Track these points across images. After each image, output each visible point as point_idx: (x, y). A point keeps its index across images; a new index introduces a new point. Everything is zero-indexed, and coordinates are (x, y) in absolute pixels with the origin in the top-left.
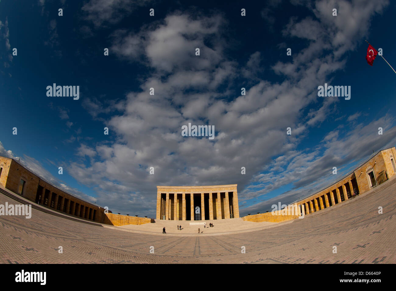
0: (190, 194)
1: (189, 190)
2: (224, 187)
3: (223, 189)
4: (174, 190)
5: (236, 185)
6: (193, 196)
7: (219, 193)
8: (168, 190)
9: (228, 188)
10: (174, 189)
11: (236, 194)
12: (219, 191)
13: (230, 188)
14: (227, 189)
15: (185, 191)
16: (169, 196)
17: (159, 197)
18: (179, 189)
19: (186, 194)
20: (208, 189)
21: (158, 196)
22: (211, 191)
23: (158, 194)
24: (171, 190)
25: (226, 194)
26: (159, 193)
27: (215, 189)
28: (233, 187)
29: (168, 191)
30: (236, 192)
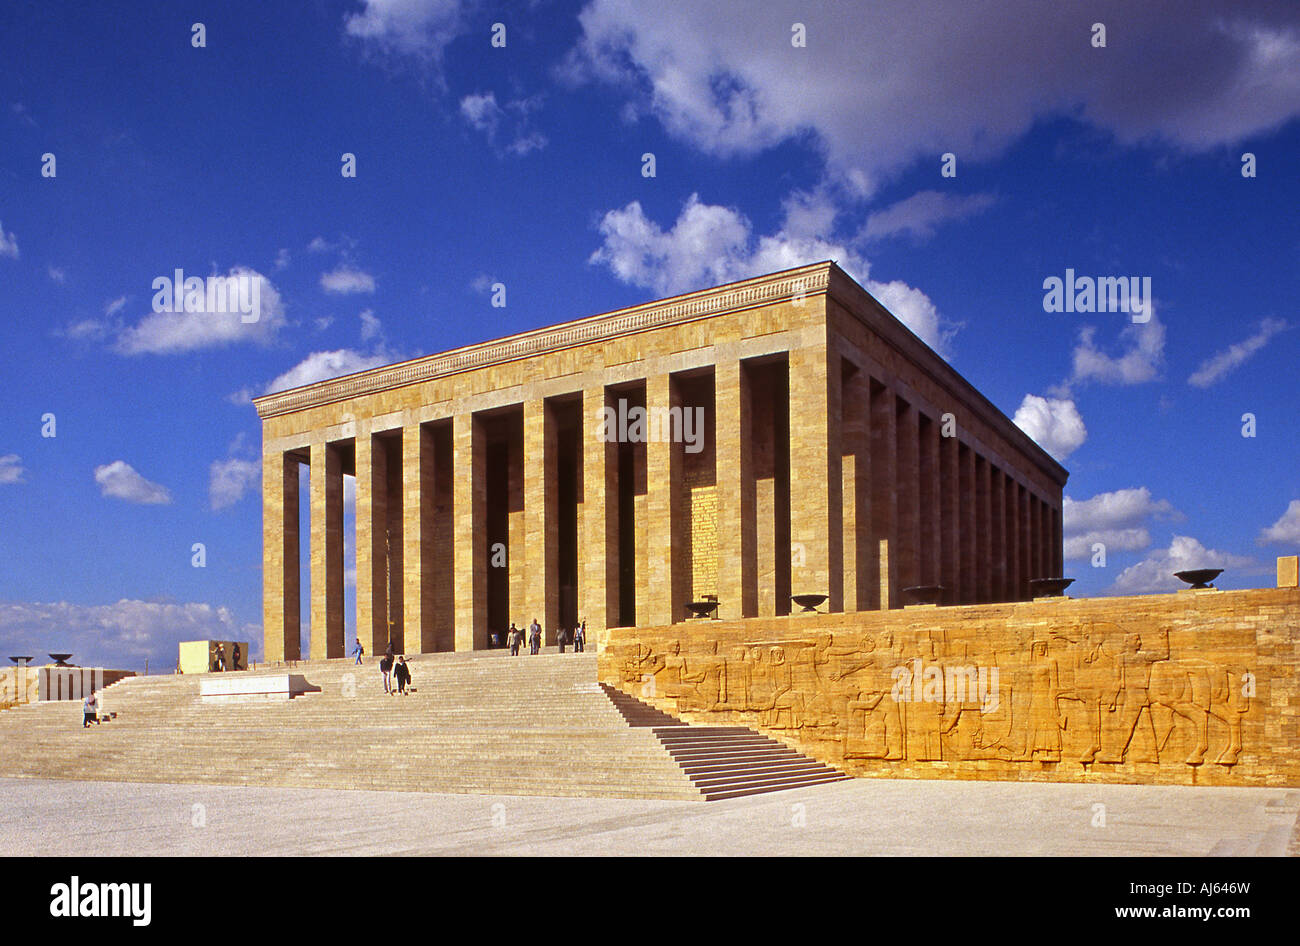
0: (447, 426)
1: (445, 384)
2: (703, 317)
3: (699, 334)
4: (355, 407)
6: (469, 434)
7: (658, 374)
8: (317, 414)
9: (741, 318)
10: (351, 397)
11: (808, 377)
12: (662, 360)
13: (756, 320)
14: (736, 329)
15: (417, 402)
16: (324, 461)
19: (427, 429)
20: (579, 353)
22: (598, 364)
25: (718, 378)
27: (628, 343)
28: (788, 297)
30: (819, 356)
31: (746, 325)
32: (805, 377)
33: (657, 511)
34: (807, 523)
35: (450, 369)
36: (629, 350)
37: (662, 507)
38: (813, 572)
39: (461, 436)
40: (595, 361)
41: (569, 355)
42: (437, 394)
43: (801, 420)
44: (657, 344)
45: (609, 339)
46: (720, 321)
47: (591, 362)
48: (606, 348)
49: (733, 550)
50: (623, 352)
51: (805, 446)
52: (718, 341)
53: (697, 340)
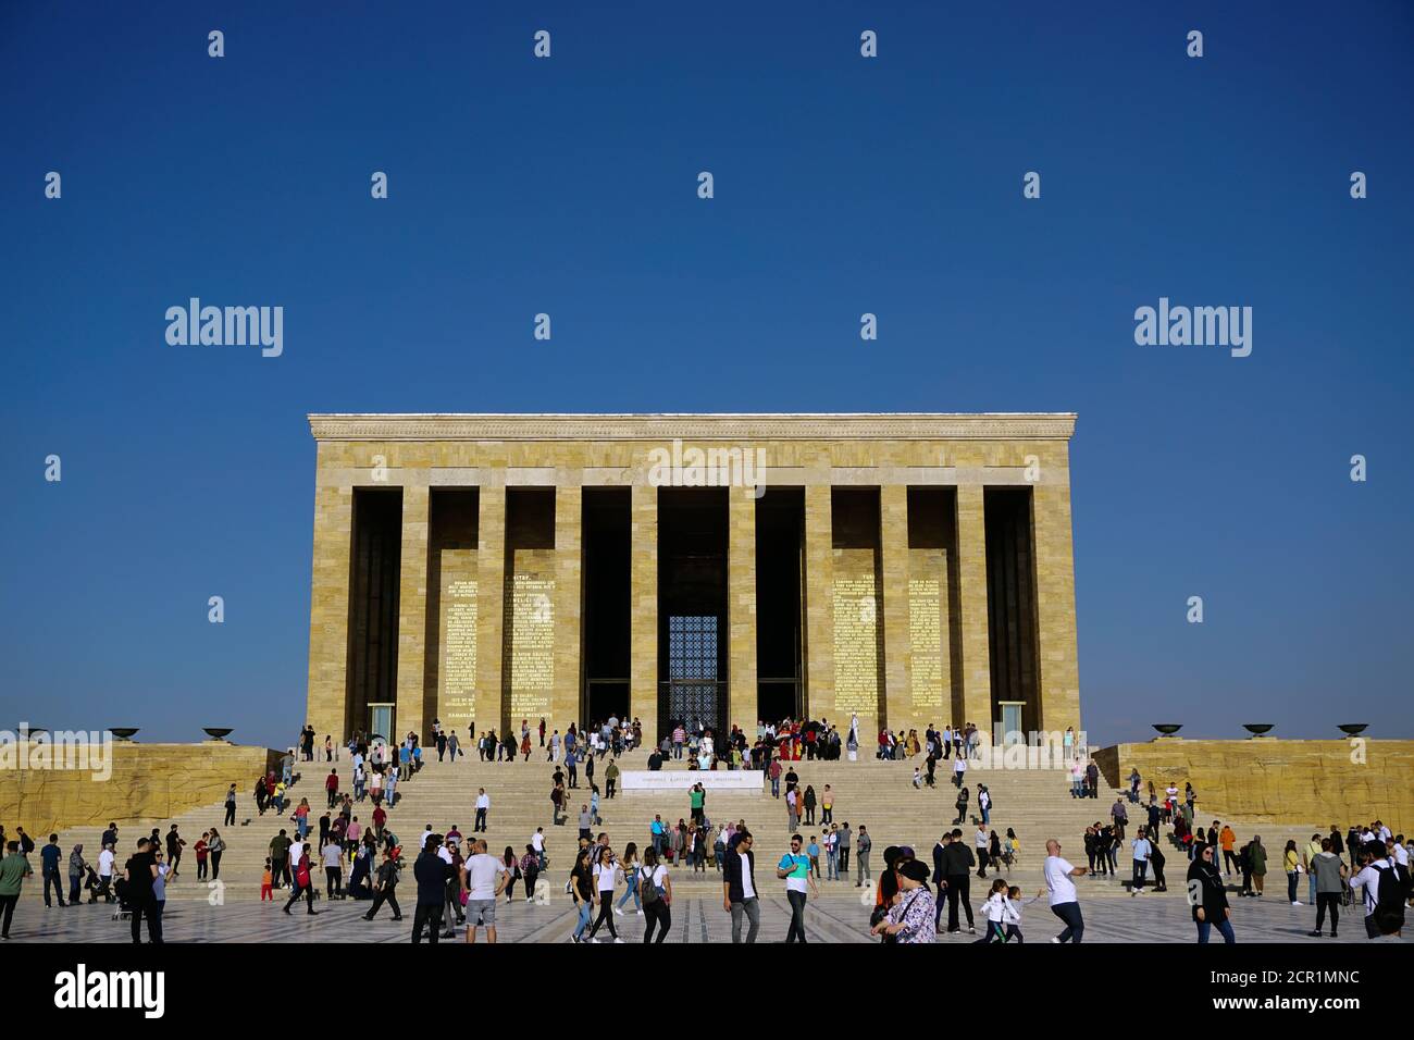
0: (622, 495)
1: (619, 449)
2: (943, 440)
3: (940, 453)
4: (479, 451)
5: (1062, 423)
6: (655, 507)
7: (895, 484)
8: (418, 452)
9: (984, 448)
10: (474, 439)
11: (1053, 512)
12: (898, 472)
13: (999, 452)
14: (978, 454)
15: (578, 461)
16: (425, 507)
17: (333, 526)
18: (526, 447)
19: (591, 495)
20: (799, 447)
21: (320, 518)
22: (823, 463)
23: (321, 497)
24: (445, 448)
25: (961, 498)
26: (335, 490)
27: (860, 448)
28: (1034, 437)
29: (424, 465)
30: (1063, 494)
31: (989, 454)
32: (1050, 512)
33: (896, 617)
34: (1056, 644)
35: (630, 435)
36: (860, 456)
37: (900, 614)
38: (1063, 689)
39: (642, 508)
40: (820, 458)
41: (788, 447)
42: (607, 456)
43: (1046, 549)
44: (892, 455)
45: (837, 440)
46: (962, 445)
47: (815, 459)
48: (833, 447)
49: (981, 663)
50: (854, 456)
51: (1052, 573)
52: (959, 463)
53: (937, 459)
